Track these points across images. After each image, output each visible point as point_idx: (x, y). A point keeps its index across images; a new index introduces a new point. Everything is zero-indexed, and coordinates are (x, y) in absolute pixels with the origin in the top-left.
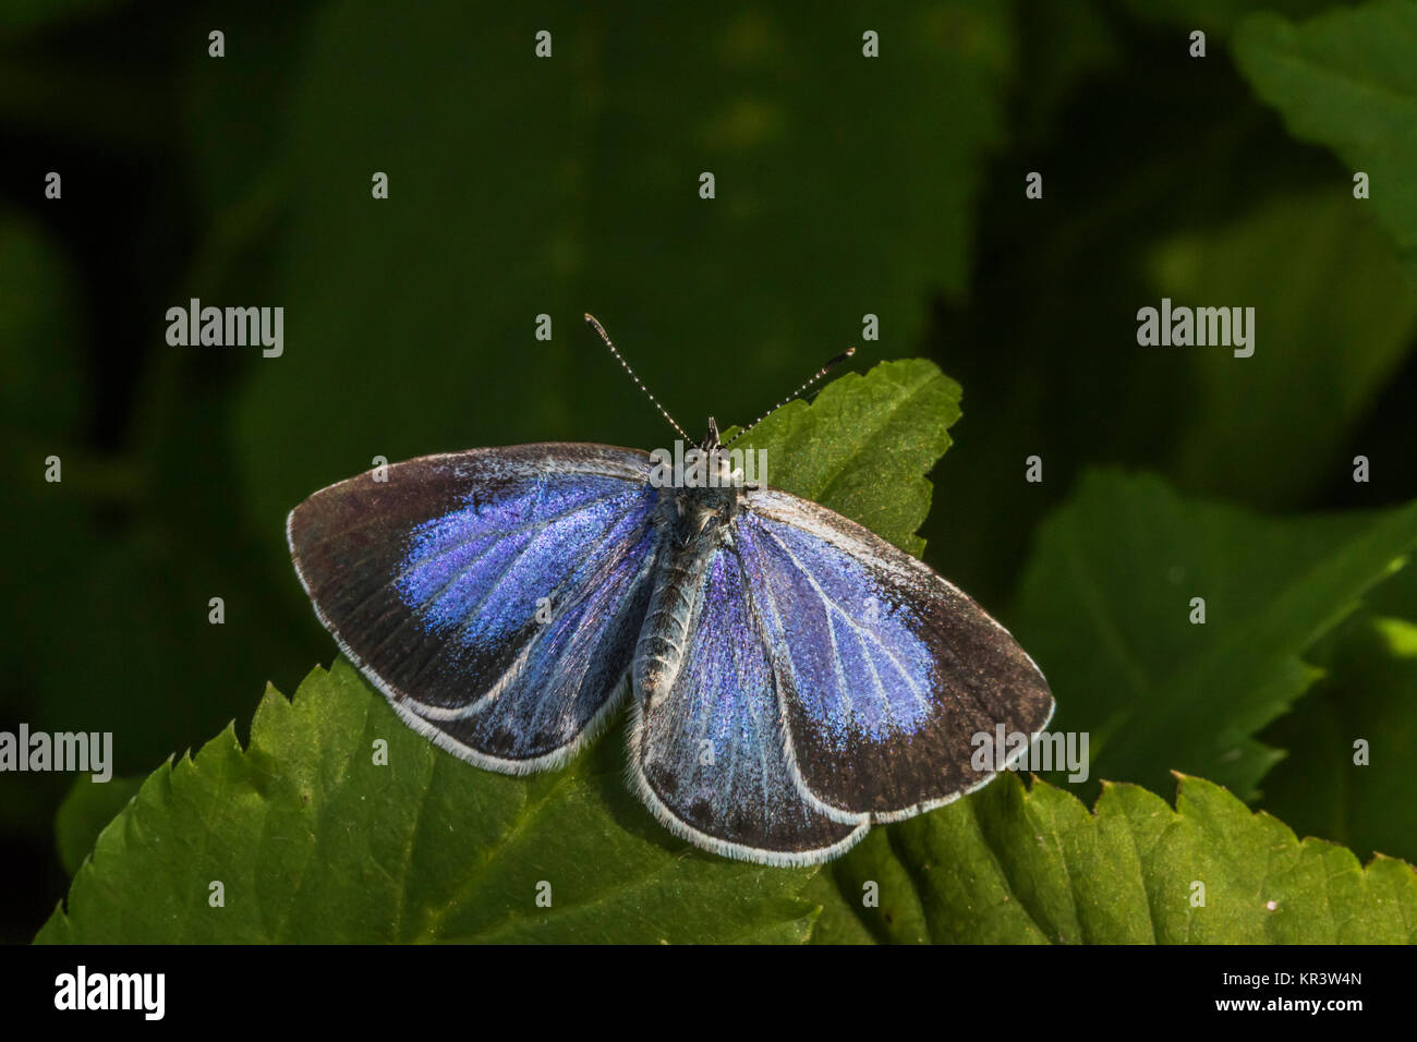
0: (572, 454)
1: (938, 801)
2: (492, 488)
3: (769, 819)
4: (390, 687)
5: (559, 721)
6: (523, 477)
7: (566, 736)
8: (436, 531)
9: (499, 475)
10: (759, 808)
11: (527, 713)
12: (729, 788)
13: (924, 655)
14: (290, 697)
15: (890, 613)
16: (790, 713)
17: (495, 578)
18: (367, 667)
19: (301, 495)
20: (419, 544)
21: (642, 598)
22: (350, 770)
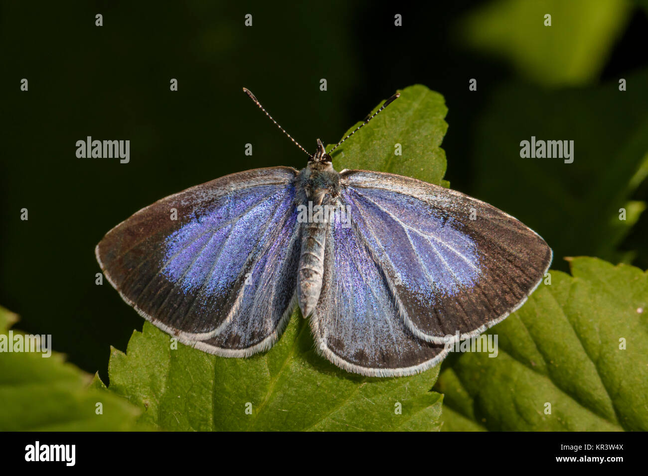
0: (243, 178)
1: (496, 320)
2: (204, 207)
3: (399, 351)
4: (171, 328)
5: (264, 322)
6: (219, 196)
7: (270, 330)
8: (178, 238)
9: (206, 199)
10: (392, 346)
11: (244, 322)
12: (373, 339)
13: (469, 242)
14: (124, 350)
15: (443, 224)
16: (398, 291)
17: (216, 255)
18: (156, 321)
19: (100, 236)
20: (171, 247)
21: (297, 247)
22: (167, 383)
